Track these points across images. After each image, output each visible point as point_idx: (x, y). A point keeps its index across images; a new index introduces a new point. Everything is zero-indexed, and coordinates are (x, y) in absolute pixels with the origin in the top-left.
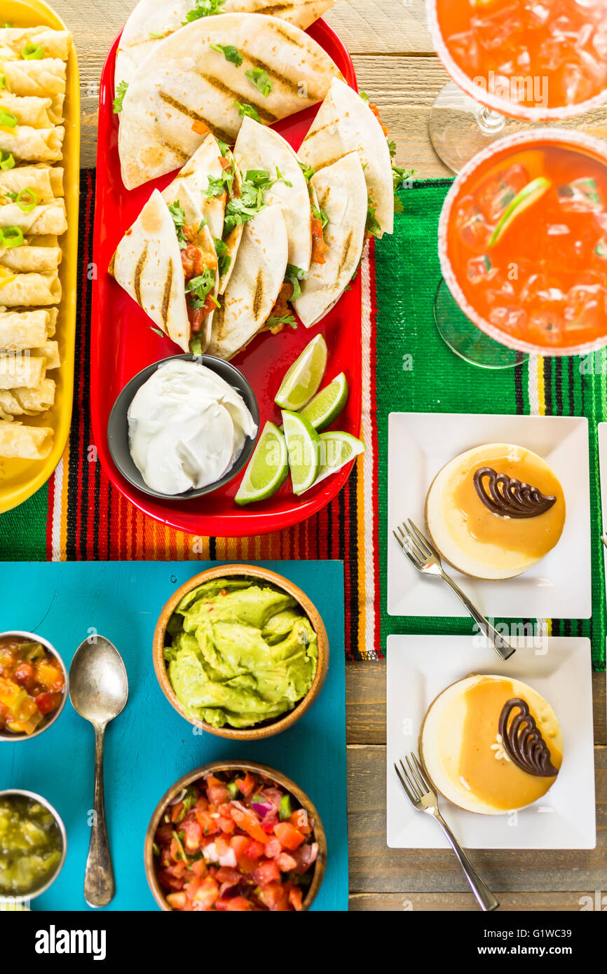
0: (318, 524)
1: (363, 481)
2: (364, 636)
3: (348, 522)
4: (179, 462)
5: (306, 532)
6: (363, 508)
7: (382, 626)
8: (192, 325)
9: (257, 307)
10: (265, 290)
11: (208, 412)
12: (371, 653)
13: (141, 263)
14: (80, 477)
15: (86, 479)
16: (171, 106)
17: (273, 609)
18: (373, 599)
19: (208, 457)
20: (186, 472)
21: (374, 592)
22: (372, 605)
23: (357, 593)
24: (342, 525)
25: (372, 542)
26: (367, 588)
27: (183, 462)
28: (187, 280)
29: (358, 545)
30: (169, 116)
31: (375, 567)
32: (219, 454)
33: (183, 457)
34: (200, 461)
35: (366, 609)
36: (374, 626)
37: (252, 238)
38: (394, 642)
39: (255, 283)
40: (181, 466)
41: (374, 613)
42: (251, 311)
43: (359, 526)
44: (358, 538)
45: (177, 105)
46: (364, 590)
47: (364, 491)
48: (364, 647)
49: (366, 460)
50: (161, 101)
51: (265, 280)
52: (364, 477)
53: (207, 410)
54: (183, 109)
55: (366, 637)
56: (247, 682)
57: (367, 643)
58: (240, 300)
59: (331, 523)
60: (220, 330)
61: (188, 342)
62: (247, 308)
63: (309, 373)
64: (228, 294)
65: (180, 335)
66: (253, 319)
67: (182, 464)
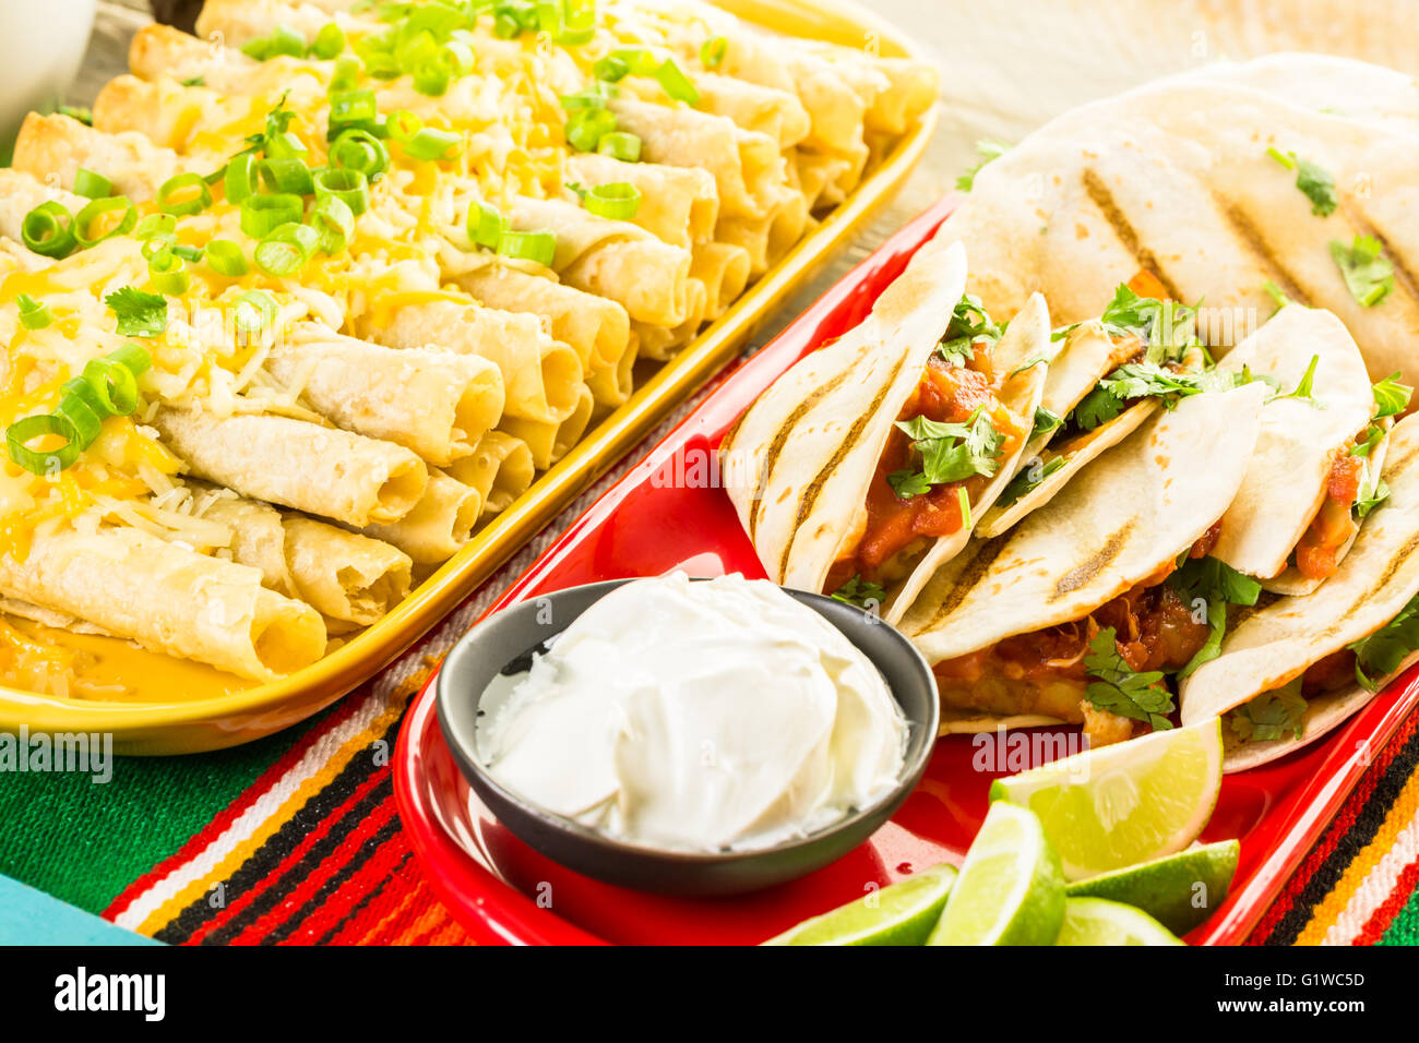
4: (619, 723)
8: (873, 529)
10: (1117, 561)
14: (311, 838)
15: (325, 847)
16: (1099, 213)
20: (620, 760)
27: (628, 730)
28: (911, 413)
30: (1083, 233)
32: (748, 768)
37: (1151, 451)
39: (1101, 543)
40: (616, 736)
42: (1049, 584)
45: (1115, 217)
50: (1080, 191)
51: (1133, 542)
53: (781, 645)
54: (1128, 235)
58: (1032, 562)
60: (935, 621)
61: (834, 558)
62: (1043, 573)
63: (1134, 789)
64: (1009, 552)
65: (821, 530)
66: (1044, 597)
67: (624, 737)
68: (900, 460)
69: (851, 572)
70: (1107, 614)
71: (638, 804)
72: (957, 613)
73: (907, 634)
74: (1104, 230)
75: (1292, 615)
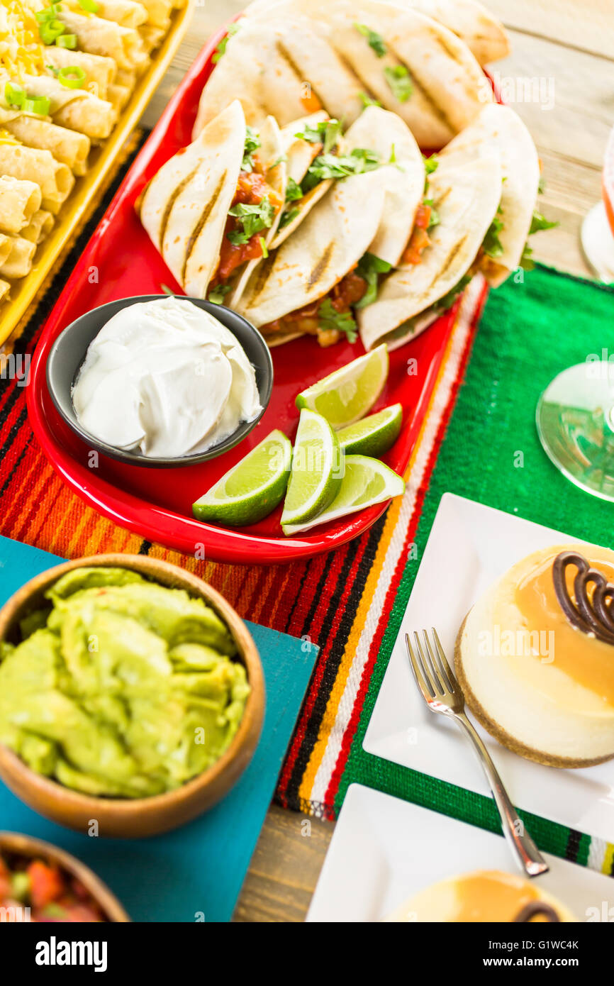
0: (297, 597)
1: (381, 568)
2: (314, 775)
3: (341, 610)
4: (138, 399)
5: (276, 603)
6: (370, 601)
7: (346, 771)
8: (222, 264)
9: (313, 280)
10: (331, 263)
11: (204, 350)
12: (316, 804)
13: (183, 184)
16: (286, 63)
18: (345, 728)
19: (180, 411)
20: (142, 417)
21: (350, 717)
22: (340, 736)
23: (324, 709)
24: (333, 610)
25: (368, 649)
26: (342, 707)
27: (142, 401)
28: (234, 204)
29: (346, 646)
30: (279, 73)
31: (361, 684)
32: (197, 413)
33: (146, 397)
34: (166, 415)
35: (329, 738)
36: (334, 767)
37: (336, 204)
38: (357, 795)
39: (321, 253)
40: (138, 405)
41: (340, 748)
42: (304, 281)
43: (356, 621)
44: (349, 637)
45: (293, 65)
46: (336, 708)
47: (379, 580)
48: (309, 792)
49: (392, 543)
50: (276, 52)
51: (335, 253)
52: (384, 564)
53: (204, 346)
54: (299, 73)
55: (316, 777)
56: (113, 712)
57: (315, 788)
58: (294, 266)
59: (317, 603)
60: (254, 299)
61: (209, 281)
62: (300, 275)
63: (355, 385)
64: (280, 258)
65: (201, 269)
66: (304, 289)
67: (141, 404)
68: (233, 227)
69: (216, 283)
70: (331, 294)
71: (152, 437)
72: (264, 294)
74: (288, 72)
75: (405, 283)
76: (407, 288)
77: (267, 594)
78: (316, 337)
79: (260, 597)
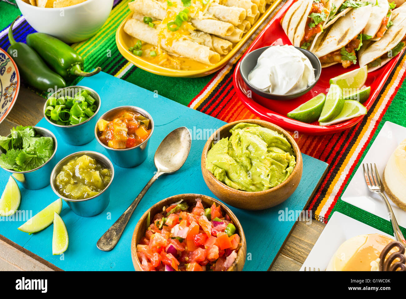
0: (324, 150)
1: (358, 145)
2: (321, 208)
3: (340, 156)
4: (270, 73)
5: (315, 152)
6: (352, 154)
7: (334, 208)
8: (306, 34)
9: (340, 42)
10: (347, 36)
12: (321, 217)
13: (296, 11)
14: (220, 90)
15: (222, 92)
17: (280, 142)
18: (336, 194)
19: (284, 78)
20: (270, 79)
21: (338, 191)
22: (334, 197)
23: (328, 187)
24: (337, 156)
25: (349, 170)
26: (335, 187)
27: (271, 74)
29: (340, 168)
31: (345, 181)
32: (290, 79)
33: (273, 73)
34: (279, 80)
35: (329, 197)
36: (330, 206)
37: (352, 16)
38: (337, 215)
39: (344, 32)
40: (269, 75)
41: (333, 201)
42: (337, 42)
43: (345, 160)
44: (342, 165)
46: (333, 187)
47: (356, 149)
48: (319, 213)
49: (364, 137)
51: (350, 32)
52: (359, 143)
53: (295, 57)
55: (322, 209)
56: (246, 162)
57: (322, 211)
58: (333, 37)
59: (331, 153)
60: (318, 49)
61: (301, 41)
62: (335, 40)
63: (353, 79)
64: (329, 35)
65: (298, 36)
66: (336, 45)
67: (271, 75)
68: (310, 21)
69: (304, 42)
70: (346, 47)
71: (274, 87)
72: (321, 47)
73: (313, 52)
75: (377, 46)
76: (378, 47)
77: (312, 148)
78: (341, 64)
79: (310, 149)
